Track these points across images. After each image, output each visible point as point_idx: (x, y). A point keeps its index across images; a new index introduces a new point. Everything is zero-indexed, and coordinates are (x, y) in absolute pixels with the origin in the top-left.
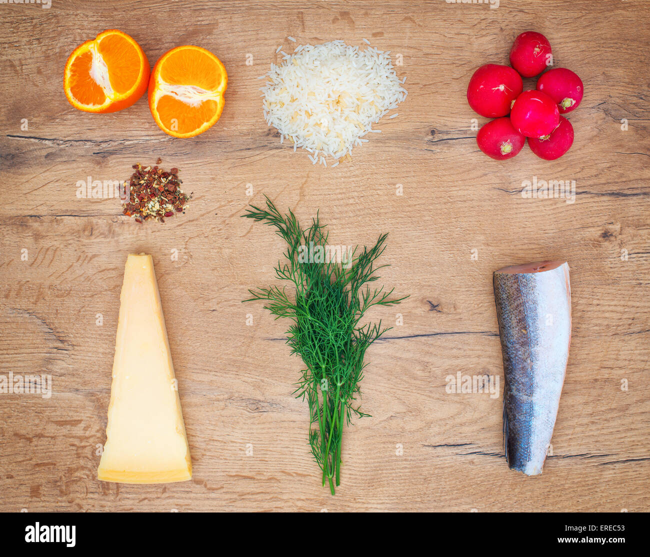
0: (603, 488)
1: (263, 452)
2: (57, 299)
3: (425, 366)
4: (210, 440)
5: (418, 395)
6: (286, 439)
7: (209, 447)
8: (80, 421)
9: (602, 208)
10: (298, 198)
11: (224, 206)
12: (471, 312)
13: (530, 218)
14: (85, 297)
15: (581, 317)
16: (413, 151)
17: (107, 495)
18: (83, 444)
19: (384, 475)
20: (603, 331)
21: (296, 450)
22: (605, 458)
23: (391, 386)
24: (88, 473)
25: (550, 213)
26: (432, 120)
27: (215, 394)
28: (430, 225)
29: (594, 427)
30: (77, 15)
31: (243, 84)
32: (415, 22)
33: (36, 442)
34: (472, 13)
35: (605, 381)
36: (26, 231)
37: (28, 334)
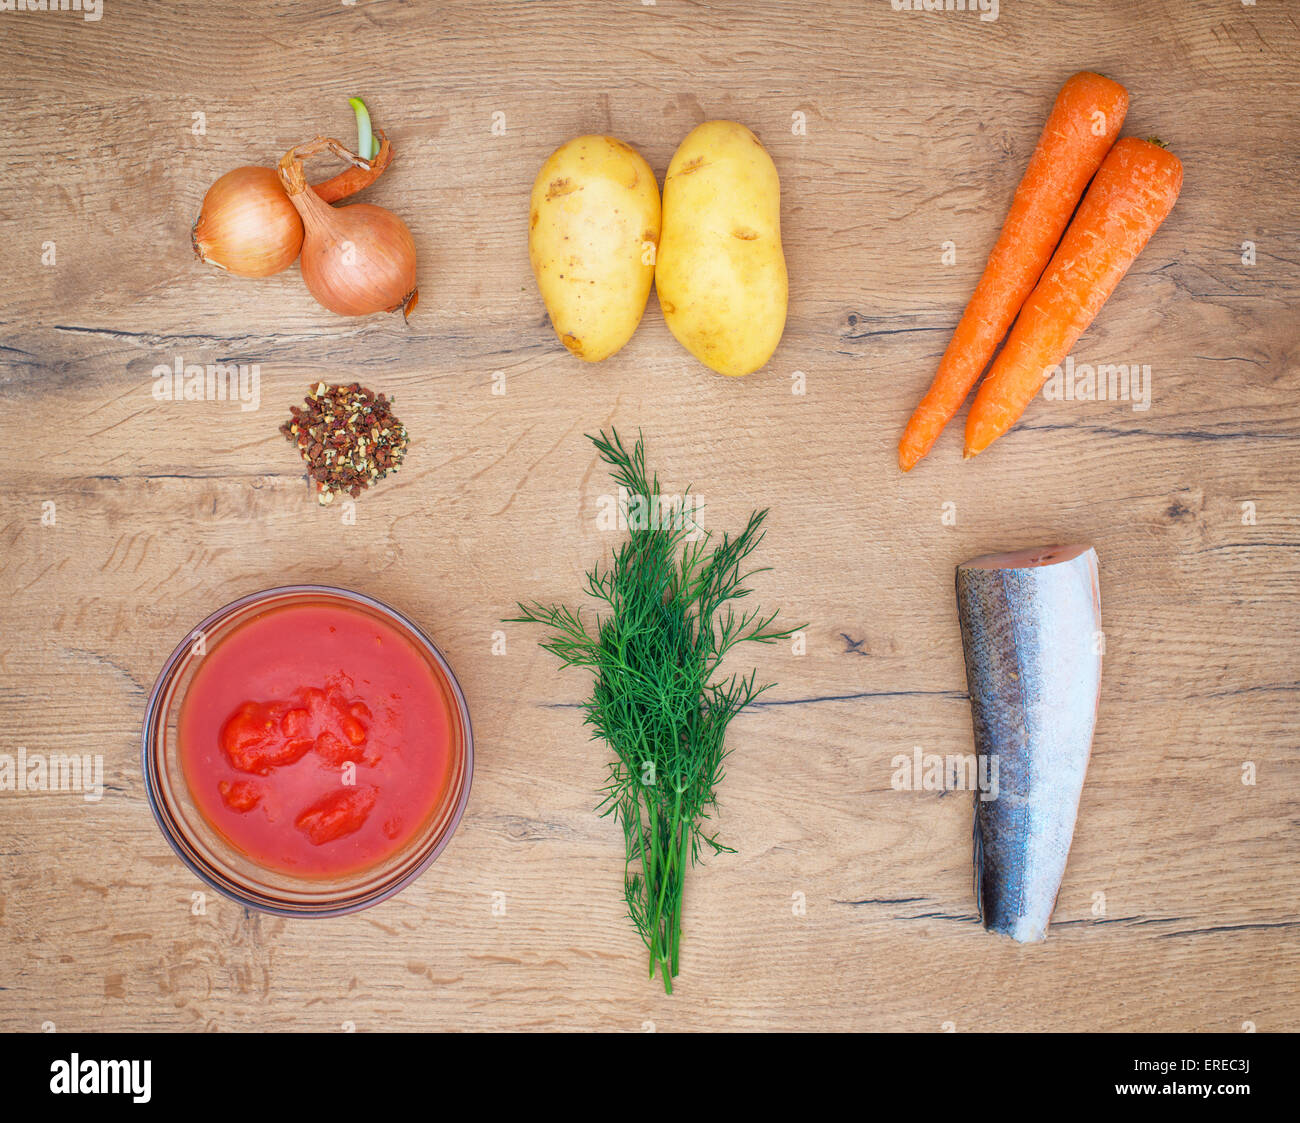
0: (1167, 980)
1: (535, 914)
2: (151, 631)
3: (838, 754)
4: (438, 892)
5: (825, 809)
6: (579, 890)
7: (436, 904)
9: (1169, 461)
11: (463, 458)
12: (922, 656)
13: (1033, 479)
15: (1129, 664)
16: (816, 355)
17: (246, 993)
19: (762, 956)
20: (1168, 690)
21: (596, 910)
22: (1172, 924)
23: (776, 792)
24: (211, 952)
25: (1070, 469)
26: (851, 297)
28: (847, 493)
29: (1151, 868)
30: (183, 101)
31: (496, 229)
32: (819, 113)
33: (114, 897)
34: (926, 95)
35: (1173, 783)
36: (93, 506)
37: (97, 697)
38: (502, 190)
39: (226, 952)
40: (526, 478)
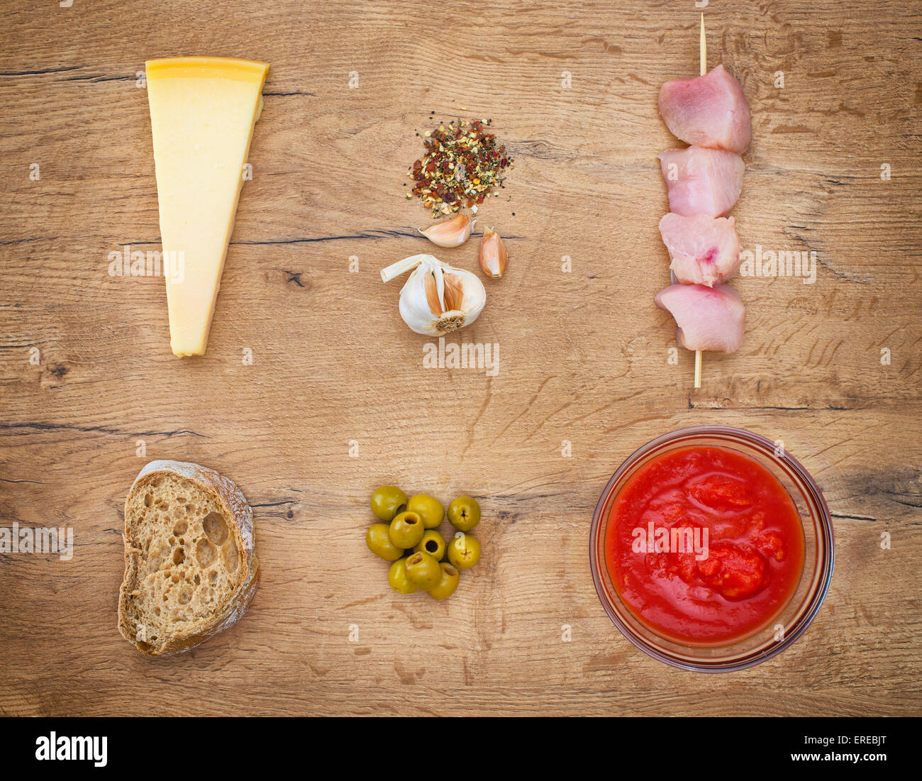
0: (77, 36)
1: (528, 88)
2: (806, 296)
3: (309, 200)
4: (599, 105)
5: (318, 161)
6: (497, 106)
7: (601, 95)
8: (775, 132)
9: (63, 409)
10: (477, 428)
11: (577, 419)
12: (246, 270)
13: (163, 397)
14: (768, 298)
16: (317, 490)
17: (739, 34)
18: (770, 102)
19: (366, 57)
20: (70, 243)
21: (484, 91)
23: (353, 174)
24: (764, 64)
25: (135, 403)
26: (291, 532)
27: (591, 166)
28: (297, 389)
29: (86, 116)
30: (780, 687)
31: (550, 586)
32: (311, 667)
33: (834, 104)
34: (232, 680)
35: (69, 176)
36: (848, 388)
37: (846, 248)
38: (545, 616)
39: (753, 64)
40: (531, 403)
